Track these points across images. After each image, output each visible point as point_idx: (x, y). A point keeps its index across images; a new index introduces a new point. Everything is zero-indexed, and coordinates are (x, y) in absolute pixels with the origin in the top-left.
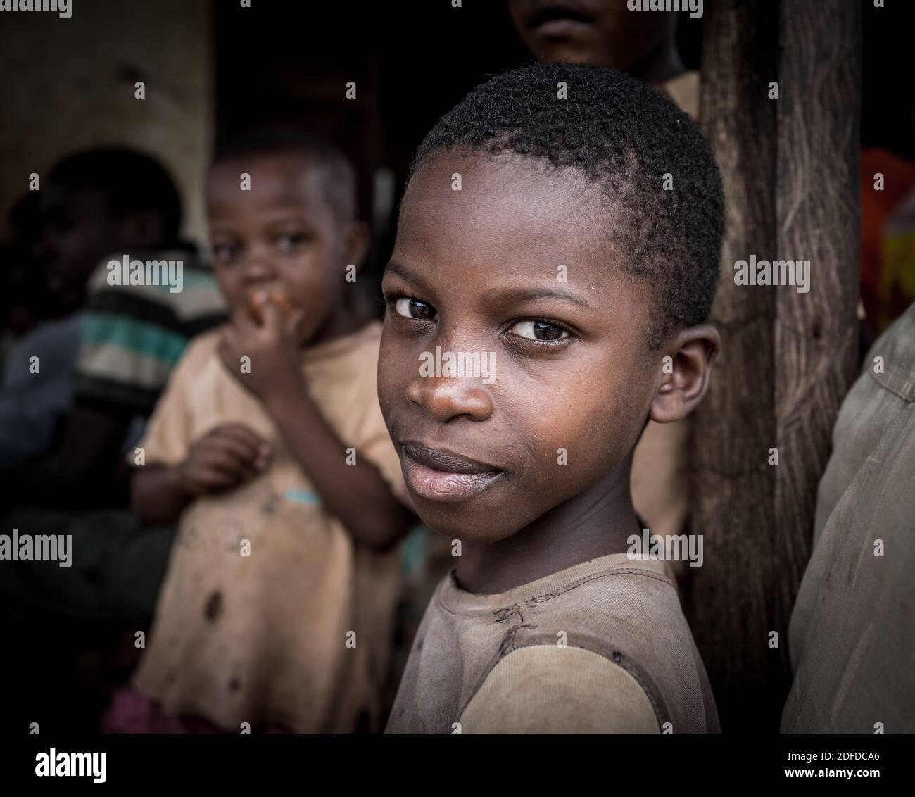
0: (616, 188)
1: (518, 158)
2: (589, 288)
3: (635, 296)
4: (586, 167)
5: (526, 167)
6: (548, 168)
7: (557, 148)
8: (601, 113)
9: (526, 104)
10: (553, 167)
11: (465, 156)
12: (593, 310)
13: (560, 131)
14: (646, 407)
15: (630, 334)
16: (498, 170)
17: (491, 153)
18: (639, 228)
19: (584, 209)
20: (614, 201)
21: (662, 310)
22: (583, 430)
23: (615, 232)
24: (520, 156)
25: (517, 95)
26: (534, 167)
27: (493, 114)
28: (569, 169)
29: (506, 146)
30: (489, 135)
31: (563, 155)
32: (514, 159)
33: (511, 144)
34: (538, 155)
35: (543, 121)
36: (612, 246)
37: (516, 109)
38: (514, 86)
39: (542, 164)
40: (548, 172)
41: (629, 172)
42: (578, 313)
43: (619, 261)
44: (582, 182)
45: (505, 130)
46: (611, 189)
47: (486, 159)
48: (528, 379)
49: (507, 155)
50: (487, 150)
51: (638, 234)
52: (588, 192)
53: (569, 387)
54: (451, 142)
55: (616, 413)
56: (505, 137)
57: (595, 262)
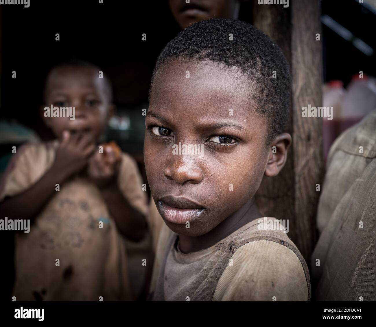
0: (254, 75)
1: (211, 62)
2: (243, 121)
3: (262, 122)
4: (241, 66)
5: (215, 66)
6: (225, 67)
7: (228, 58)
8: (244, 41)
9: (212, 37)
10: (227, 66)
11: (186, 62)
12: (245, 130)
13: (229, 50)
14: (264, 171)
15: (260, 139)
16: (203, 68)
17: (198, 60)
18: (263, 92)
19: (241, 85)
20: (253, 81)
21: (271, 128)
22: (241, 184)
23: (254, 95)
24: (212, 61)
25: (208, 33)
26: (219, 66)
27: (198, 42)
28: (234, 67)
29: (205, 57)
30: (197, 52)
31: (231, 61)
32: (210, 63)
33: (208, 56)
34: (220, 61)
35: (221, 45)
36: (253, 101)
37: (208, 40)
38: (205, 29)
39: (222, 65)
40: (225, 69)
41: (258, 68)
42: (240, 132)
43: (256, 108)
44: (240, 73)
45: (204, 50)
46: (252, 76)
47: (196, 63)
48: (218, 163)
49: (206, 61)
50: (197, 59)
51: (263, 95)
52: (242, 77)
53: (236, 166)
54: (178, 55)
55: (254, 175)
56: (204, 53)
57: (246, 109)
